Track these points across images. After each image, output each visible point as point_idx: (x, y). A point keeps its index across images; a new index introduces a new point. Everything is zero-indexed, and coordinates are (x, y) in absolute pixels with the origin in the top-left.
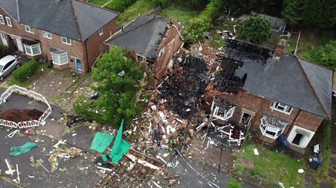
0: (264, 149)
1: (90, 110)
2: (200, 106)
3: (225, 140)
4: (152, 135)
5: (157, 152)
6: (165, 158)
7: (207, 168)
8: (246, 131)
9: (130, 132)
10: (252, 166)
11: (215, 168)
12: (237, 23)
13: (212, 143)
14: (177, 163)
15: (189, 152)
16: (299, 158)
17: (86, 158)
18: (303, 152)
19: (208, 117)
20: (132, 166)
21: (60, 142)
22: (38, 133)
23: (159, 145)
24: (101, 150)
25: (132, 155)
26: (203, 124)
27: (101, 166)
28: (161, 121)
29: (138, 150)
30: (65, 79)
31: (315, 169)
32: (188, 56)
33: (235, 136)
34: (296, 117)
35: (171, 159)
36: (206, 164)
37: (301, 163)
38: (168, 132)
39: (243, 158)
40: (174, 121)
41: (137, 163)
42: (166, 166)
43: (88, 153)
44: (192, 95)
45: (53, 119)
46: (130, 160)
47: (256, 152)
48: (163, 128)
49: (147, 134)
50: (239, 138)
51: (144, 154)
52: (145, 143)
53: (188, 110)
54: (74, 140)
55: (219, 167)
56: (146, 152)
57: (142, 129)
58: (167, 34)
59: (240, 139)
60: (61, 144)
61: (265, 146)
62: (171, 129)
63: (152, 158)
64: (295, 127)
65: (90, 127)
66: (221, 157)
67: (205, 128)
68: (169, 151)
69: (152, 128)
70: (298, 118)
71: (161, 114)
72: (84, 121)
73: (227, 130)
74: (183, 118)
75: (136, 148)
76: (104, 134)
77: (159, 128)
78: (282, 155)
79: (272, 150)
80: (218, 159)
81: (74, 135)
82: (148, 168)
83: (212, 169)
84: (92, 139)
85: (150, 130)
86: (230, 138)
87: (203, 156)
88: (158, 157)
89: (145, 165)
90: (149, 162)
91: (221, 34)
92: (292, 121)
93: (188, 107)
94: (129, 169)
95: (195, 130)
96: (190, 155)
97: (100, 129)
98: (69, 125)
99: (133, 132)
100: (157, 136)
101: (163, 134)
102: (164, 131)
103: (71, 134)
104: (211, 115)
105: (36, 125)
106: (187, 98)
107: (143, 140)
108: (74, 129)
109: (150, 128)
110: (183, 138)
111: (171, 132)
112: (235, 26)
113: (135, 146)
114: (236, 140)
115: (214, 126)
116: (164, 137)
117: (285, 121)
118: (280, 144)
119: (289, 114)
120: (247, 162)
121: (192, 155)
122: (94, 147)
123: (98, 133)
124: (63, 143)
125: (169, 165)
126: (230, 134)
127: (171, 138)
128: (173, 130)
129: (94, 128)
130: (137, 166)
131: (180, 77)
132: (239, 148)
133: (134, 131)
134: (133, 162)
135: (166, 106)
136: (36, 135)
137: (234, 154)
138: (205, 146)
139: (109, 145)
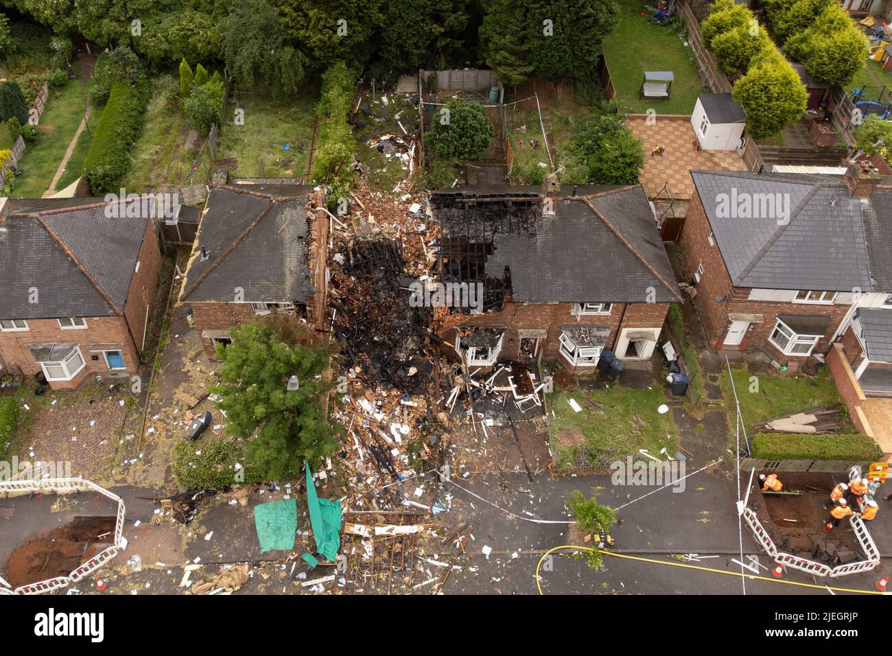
0: (584, 392)
1: (220, 468)
2: (430, 351)
3: (509, 405)
4: (371, 460)
5: (398, 493)
6: (422, 500)
7: (507, 481)
8: (536, 367)
9: (323, 475)
10: (581, 440)
11: (520, 475)
12: (400, 105)
13: (490, 422)
14: (449, 498)
15: (458, 463)
16: (649, 383)
17: (265, 577)
18: (650, 367)
19: (459, 372)
20: (369, 547)
21: (189, 569)
22: (124, 571)
23: (395, 476)
24: (287, 543)
25: (357, 526)
26: (456, 391)
27: (308, 579)
28: (373, 421)
29: (359, 508)
30: (99, 406)
31: (684, 394)
32: (351, 243)
33: (524, 388)
34: (623, 314)
35: (433, 495)
36: (502, 474)
37: (656, 390)
38: (398, 439)
39: (560, 429)
40: (398, 409)
41: (375, 537)
42: (432, 515)
43: (263, 564)
44: (404, 335)
45: (138, 523)
46: (359, 537)
47: (575, 406)
48: (383, 435)
49: (359, 463)
50: (532, 391)
51: (377, 511)
52: (367, 486)
53: (413, 371)
54: (216, 548)
55: (527, 468)
56: (378, 503)
57: (344, 455)
58: (315, 234)
59: (536, 391)
60: (193, 574)
61: (582, 383)
62: (401, 430)
63: (397, 511)
64: (624, 331)
65: (234, 502)
66: (519, 447)
67: (462, 395)
68: (420, 479)
69: (363, 444)
70: (627, 314)
71: (365, 404)
72: (210, 493)
73: (501, 381)
74: (411, 394)
75: (354, 506)
76: (271, 505)
77: (376, 437)
78: (619, 390)
79: (598, 388)
80: (516, 451)
81: (208, 537)
82: (401, 539)
83: (516, 478)
84: (253, 528)
85: (361, 452)
86: (517, 397)
87: (488, 460)
88: (407, 503)
89: (393, 533)
90: (397, 523)
91: (380, 149)
92: (617, 324)
93: (409, 364)
94: (366, 557)
95: (446, 409)
96: (464, 470)
97: (255, 497)
98: (183, 518)
99: (328, 472)
100: (381, 457)
101: (390, 448)
102: (389, 440)
103: (201, 537)
104: (463, 366)
105: (110, 557)
106: (396, 344)
107: (360, 480)
108: (201, 523)
109: (357, 446)
110: (433, 439)
111: (403, 437)
112: (397, 117)
113: (351, 500)
114: (530, 396)
115: (477, 384)
116: (395, 452)
117: (605, 328)
118: (607, 370)
119: (608, 313)
120: (569, 435)
121: (468, 468)
122: (268, 543)
123: (257, 508)
124: (195, 567)
125: (436, 510)
126: (513, 387)
127: (410, 449)
128: (406, 429)
129: (244, 502)
130: (380, 544)
131: (359, 301)
132: (542, 411)
133: (330, 467)
134: (366, 539)
135: (364, 381)
136: (122, 578)
137: (539, 430)
138: (481, 437)
139: (295, 524)
